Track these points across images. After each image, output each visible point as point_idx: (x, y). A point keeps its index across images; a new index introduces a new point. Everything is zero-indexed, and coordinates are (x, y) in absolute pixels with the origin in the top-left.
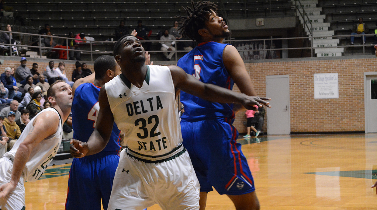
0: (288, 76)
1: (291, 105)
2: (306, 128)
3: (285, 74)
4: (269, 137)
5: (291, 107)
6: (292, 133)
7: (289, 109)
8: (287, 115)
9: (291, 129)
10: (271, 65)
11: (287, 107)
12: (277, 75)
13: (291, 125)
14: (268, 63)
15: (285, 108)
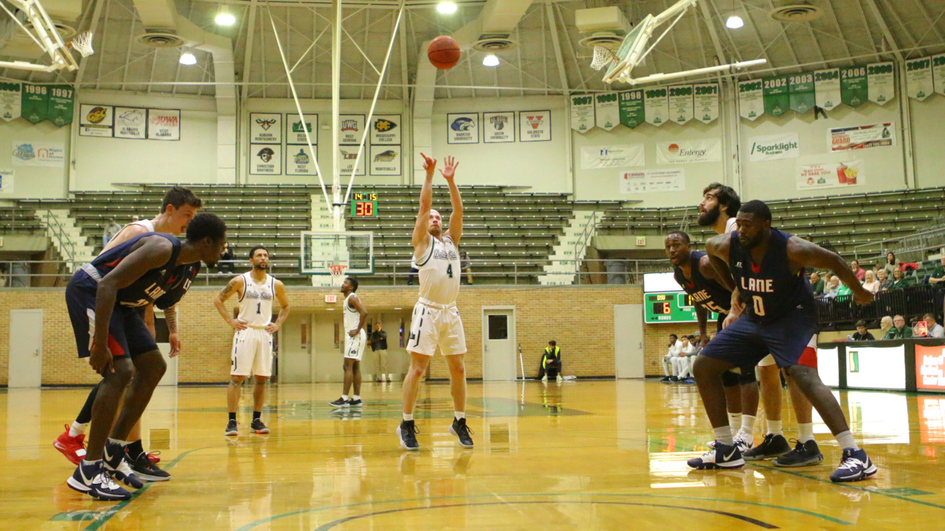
0: (41, 310)
1: (43, 348)
2: (63, 379)
3: (38, 308)
4: (9, 390)
5: (44, 351)
6: (43, 385)
7: (41, 354)
8: (37, 362)
9: (42, 381)
10: (19, 296)
11: (37, 351)
12: (26, 308)
13: (43, 375)
14: (14, 293)
15: (35, 352)
